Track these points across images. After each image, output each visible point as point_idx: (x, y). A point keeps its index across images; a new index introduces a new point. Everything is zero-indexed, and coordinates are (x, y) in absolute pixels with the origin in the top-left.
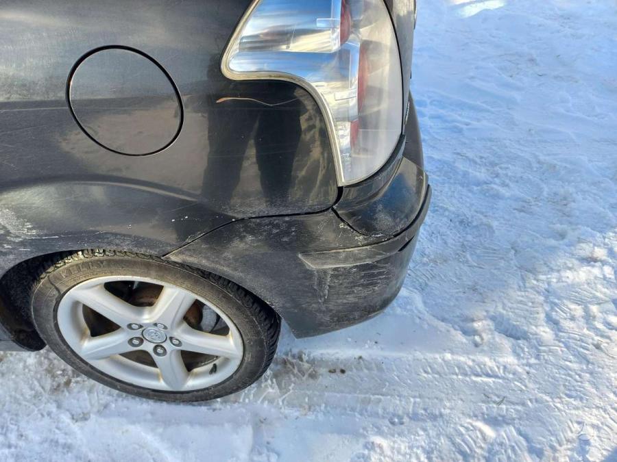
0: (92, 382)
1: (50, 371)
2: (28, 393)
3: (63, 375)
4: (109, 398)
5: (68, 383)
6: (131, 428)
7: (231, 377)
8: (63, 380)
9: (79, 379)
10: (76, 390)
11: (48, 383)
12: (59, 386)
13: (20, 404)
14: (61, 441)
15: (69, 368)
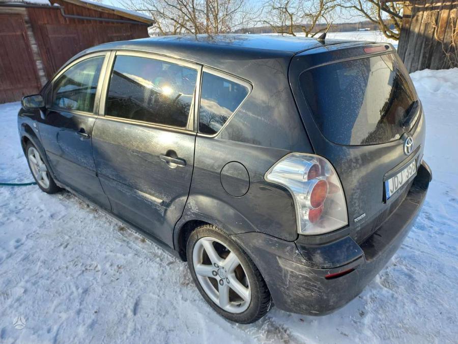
0: (196, 289)
1: (185, 276)
2: (174, 280)
3: (188, 280)
4: (198, 298)
5: (188, 284)
6: (198, 314)
7: (243, 312)
8: (187, 282)
9: (192, 285)
10: (189, 288)
11: (182, 280)
12: (185, 283)
13: (169, 282)
14: (174, 305)
15: (192, 279)
